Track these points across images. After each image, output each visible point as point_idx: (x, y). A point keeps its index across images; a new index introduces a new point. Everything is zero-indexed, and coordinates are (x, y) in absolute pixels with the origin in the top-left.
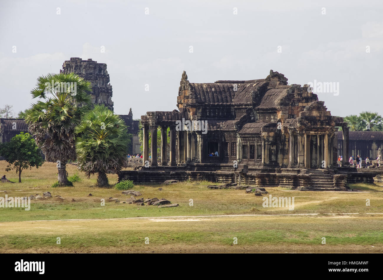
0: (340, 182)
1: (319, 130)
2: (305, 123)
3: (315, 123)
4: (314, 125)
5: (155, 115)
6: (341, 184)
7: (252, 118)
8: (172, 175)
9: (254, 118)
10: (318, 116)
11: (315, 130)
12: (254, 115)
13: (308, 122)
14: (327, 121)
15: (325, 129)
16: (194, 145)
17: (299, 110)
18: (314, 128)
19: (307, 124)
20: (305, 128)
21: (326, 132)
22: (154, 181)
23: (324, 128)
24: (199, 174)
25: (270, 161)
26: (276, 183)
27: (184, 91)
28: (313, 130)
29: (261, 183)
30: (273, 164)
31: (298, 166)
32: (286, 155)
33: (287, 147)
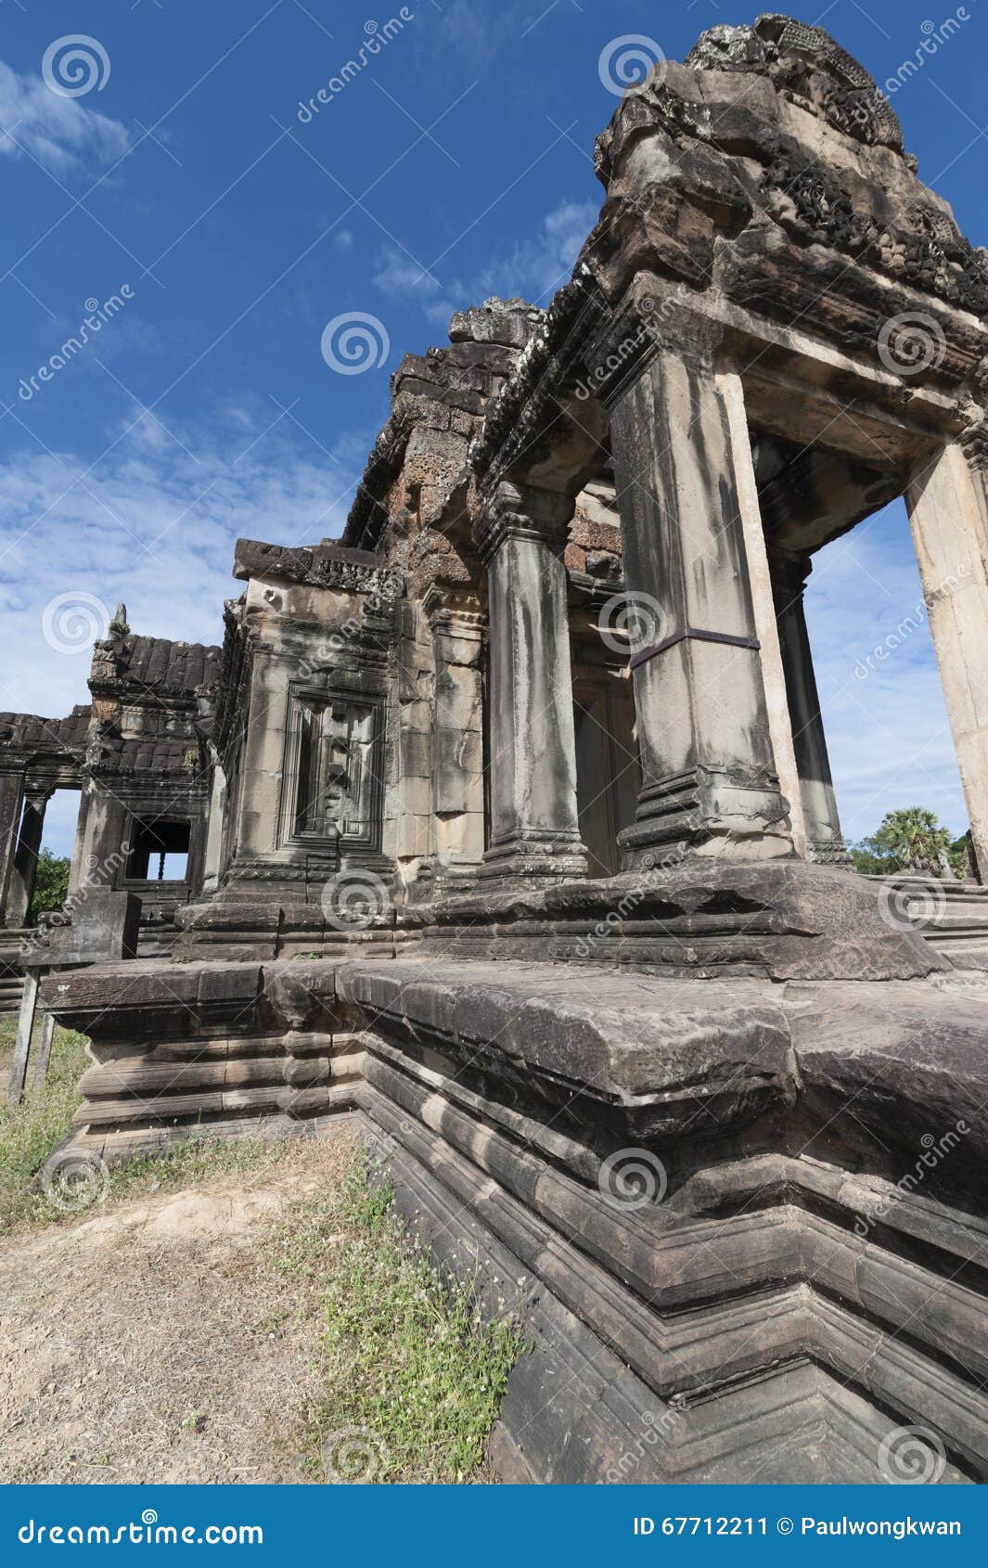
31: (687, 820)
32: (457, 784)
33: (463, 710)
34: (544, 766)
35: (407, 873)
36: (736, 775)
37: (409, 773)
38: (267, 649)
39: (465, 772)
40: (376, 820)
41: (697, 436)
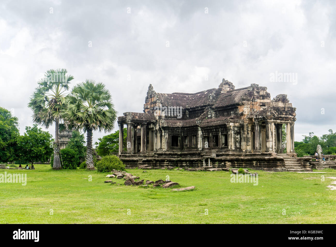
0: (306, 164)
1: (284, 119)
2: (274, 112)
3: (281, 113)
4: (280, 115)
5: (130, 114)
6: (307, 165)
7: (209, 116)
8: (144, 161)
9: (211, 116)
10: (283, 107)
11: (281, 119)
12: (211, 113)
13: (276, 112)
14: (290, 112)
15: (289, 118)
16: (160, 138)
17: (258, 105)
18: (281, 117)
19: (275, 113)
20: (273, 117)
21: (289, 121)
22: (130, 166)
23: (287, 118)
24: (166, 161)
25: (235, 148)
26: (243, 166)
27: (150, 99)
28: (279, 119)
29: (231, 166)
30: (238, 150)
31: (268, 150)
32: (249, 142)
33: (250, 136)
34: (259, 144)
35: (244, 151)
36: (271, 148)
37: (244, 141)
38: (232, 129)
39: (250, 141)
40: (240, 145)
41: (271, 129)
